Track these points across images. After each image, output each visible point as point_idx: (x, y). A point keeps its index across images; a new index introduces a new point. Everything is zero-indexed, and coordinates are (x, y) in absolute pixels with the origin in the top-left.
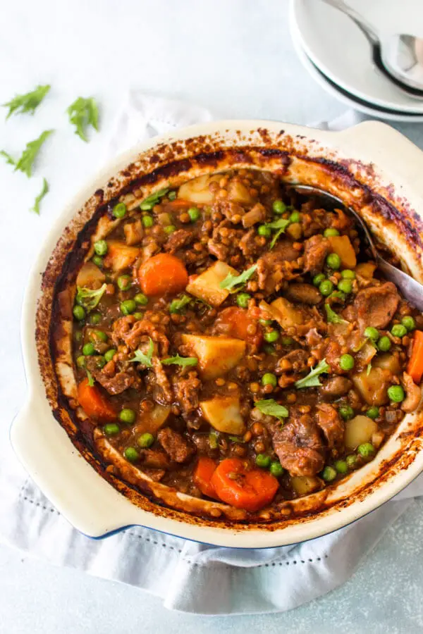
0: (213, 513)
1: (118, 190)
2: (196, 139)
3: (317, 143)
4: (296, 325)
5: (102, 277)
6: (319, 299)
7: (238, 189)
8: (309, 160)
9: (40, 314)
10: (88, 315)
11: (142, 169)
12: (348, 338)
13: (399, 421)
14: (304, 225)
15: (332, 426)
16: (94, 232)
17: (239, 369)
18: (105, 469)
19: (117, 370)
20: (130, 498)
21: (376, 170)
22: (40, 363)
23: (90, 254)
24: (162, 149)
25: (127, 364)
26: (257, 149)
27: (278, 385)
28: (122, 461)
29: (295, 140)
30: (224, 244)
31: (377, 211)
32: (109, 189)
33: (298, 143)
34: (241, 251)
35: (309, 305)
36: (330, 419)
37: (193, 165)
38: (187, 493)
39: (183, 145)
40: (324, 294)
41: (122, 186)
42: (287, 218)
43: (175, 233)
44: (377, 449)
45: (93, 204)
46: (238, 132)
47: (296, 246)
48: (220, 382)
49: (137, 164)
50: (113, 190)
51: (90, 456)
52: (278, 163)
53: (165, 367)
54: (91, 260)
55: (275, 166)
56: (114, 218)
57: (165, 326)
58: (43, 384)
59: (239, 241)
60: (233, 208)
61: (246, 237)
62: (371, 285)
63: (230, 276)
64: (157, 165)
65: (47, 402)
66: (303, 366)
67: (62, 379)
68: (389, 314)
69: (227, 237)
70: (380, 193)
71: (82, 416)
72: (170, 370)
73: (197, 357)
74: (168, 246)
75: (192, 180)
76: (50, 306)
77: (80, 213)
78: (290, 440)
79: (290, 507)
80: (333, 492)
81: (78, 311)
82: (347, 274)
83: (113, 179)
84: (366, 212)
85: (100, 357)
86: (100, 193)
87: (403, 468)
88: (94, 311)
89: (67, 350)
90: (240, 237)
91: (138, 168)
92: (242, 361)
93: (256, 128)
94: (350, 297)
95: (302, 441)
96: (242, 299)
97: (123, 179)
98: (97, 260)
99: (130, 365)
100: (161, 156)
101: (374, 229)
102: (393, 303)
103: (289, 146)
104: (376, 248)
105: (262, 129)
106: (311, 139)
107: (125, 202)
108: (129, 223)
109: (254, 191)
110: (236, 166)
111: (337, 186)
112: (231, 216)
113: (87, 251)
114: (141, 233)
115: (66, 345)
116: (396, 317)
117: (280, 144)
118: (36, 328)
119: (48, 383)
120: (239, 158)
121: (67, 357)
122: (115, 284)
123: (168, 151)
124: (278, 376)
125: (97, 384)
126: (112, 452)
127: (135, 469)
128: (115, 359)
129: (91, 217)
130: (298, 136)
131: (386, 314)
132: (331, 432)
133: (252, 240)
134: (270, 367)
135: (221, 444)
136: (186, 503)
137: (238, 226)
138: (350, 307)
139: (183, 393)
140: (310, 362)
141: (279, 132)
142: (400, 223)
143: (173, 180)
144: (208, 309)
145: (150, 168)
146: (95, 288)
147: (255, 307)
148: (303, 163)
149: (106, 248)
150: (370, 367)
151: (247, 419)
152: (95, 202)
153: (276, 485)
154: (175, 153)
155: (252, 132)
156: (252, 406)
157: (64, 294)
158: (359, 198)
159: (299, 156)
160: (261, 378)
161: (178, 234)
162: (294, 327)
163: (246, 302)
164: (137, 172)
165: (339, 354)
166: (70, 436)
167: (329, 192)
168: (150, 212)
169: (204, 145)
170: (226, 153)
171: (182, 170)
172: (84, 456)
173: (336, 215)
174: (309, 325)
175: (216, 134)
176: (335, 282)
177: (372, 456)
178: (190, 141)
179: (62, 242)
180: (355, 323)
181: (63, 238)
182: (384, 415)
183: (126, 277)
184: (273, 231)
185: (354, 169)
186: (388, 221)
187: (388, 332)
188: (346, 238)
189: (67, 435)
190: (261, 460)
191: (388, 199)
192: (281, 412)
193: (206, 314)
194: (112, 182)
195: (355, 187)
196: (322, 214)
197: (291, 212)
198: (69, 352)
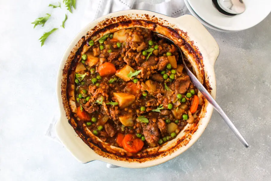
0: (122, 154)
1: (91, 35)
2: (120, 17)
3: (167, 22)
4: (154, 92)
5: (85, 69)
6: (163, 80)
7: (136, 37)
8: (163, 26)
9: (63, 85)
10: (80, 82)
11: (100, 27)
12: (171, 97)
13: (185, 125)
14: (159, 50)
15: (163, 128)
16: (82, 51)
17: (133, 105)
18: (87, 139)
19: (90, 105)
20: (95, 150)
21: (188, 35)
22: (63, 103)
23: (80, 59)
24: (107, 21)
25: (94, 103)
26: (144, 21)
27: (146, 111)
28: (92, 135)
29: (159, 19)
30: (129, 59)
31: (186, 48)
32: (87, 36)
33: (160, 20)
34: (136, 62)
35: (158, 82)
36: (162, 126)
37: (119, 25)
38: (114, 145)
39: (116, 19)
40: (164, 79)
41: (92, 34)
42: (153, 48)
43: (112, 54)
44: (177, 134)
45: (81, 42)
46: (137, 15)
47: (156, 59)
48: (126, 109)
49: (98, 26)
50: (89, 36)
51: (81, 135)
52: (151, 26)
53: (107, 105)
54: (81, 61)
55: (151, 27)
56: (89, 46)
57: (107, 90)
58: (64, 111)
59: (135, 58)
60: (134, 45)
61: (138, 56)
62: (181, 76)
63: (131, 72)
64: (105, 26)
65: (66, 118)
66: (155, 105)
67: (71, 106)
68: (186, 89)
69: (131, 56)
70: (188, 43)
71: (79, 119)
72: (109, 107)
73: (118, 102)
74: (109, 59)
75: (119, 30)
76: (66, 80)
77: (76, 45)
78: (149, 131)
79: (147, 152)
80: (161, 148)
81: (76, 81)
82: (173, 72)
83: (88, 32)
84: (182, 48)
85: (84, 99)
86: (84, 37)
87: (184, 145)
88: (82, 81)
89: (73, 95)
90: (135, 56)
91: (98, 27)
92: (134, 102)
93: (144, 14)
94: (173, 81)
95: (152, 132)
96: (135, 81)
97: (92, 31)
98: (83, 62)
99: (95, 103)
100: (107, 23)
101: (184, 53)
102: (188, 84)
103: (156, 21)
104: (184, 60)
105: (147, 14)
106: (165, 20)
107: (93, 39)
108: (95, 48)
109: (142, 37)
110: (135, 26)
111: (173, 37)
112: (133, 48)
113: (79, 59)
114: (99, 53)
115: (73, 93)
116: (188, 89)
117: (153, 20)
118: (61, 90)
119: (66, 110)
120: (137, 23)
121: (73, 98)
122: (90, 72)
123: (110, 21)
124: (146, 108)
125: (84, 109)
126: (89, 131)
127: (97, 137)
128: (90, 102)
129: (80, 46)
130: (160, 18)
131: (185, 88)
132: (162, 130)
133: (140, 57)
134: (143, 104)
135: (126, 130)
136: (113, 150)
137: (135, 51)
138: (173, 84)
139: (113, 115)
140: (157, 104)
141: (153, 16)
142: (194, 54)
143: (112, 31)
144: (123, 82)
145: (103, 27)
146: (82, 73)
147: (140, 85)
148: (161, 27)
149: (86, 58)
150: (178, 108)
151: (135, 122)
152: (82, 41)
153: (143, 144)
154: (113, 21)
155: (142, 15)
156: (137, 117)
157: (71, 75)
158: (180, 42)
159: (159, 24)
160: (140, 108)
161: (113, 54)
162: (153, 92)
163: (137, 82)
164: (98, 28)
165: (168, 103)
166: (74, 129)
167: (169, 38)
168: (103, 44)
169: (124, 19)
170: (132, 21)
171: (115, 27)
172: (79, 136)
173: (171, 47)
174: (158, 92)
175: (129, 15)
176: (169, 75)
177: (175, 137)
178: (119, 17)
179: (70, 57)
180: (174, 92)
181: (70, 55)
182: (180, 123)
183: (93, 69)
184: (148, 53)
185: (180, 33)
186: (190, 53)
187: (185, 96)
188: (174, 57)
189: (73, 129)
190: (138, 135)
191: (191, 45)
192: (146, 121)
193: (122, 84)
194: (88, 33)
195: (179, 38)
196: (166, 46)
197: (155, 45)
198: (74, 96)
